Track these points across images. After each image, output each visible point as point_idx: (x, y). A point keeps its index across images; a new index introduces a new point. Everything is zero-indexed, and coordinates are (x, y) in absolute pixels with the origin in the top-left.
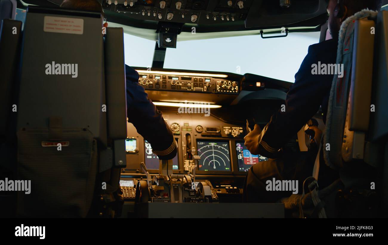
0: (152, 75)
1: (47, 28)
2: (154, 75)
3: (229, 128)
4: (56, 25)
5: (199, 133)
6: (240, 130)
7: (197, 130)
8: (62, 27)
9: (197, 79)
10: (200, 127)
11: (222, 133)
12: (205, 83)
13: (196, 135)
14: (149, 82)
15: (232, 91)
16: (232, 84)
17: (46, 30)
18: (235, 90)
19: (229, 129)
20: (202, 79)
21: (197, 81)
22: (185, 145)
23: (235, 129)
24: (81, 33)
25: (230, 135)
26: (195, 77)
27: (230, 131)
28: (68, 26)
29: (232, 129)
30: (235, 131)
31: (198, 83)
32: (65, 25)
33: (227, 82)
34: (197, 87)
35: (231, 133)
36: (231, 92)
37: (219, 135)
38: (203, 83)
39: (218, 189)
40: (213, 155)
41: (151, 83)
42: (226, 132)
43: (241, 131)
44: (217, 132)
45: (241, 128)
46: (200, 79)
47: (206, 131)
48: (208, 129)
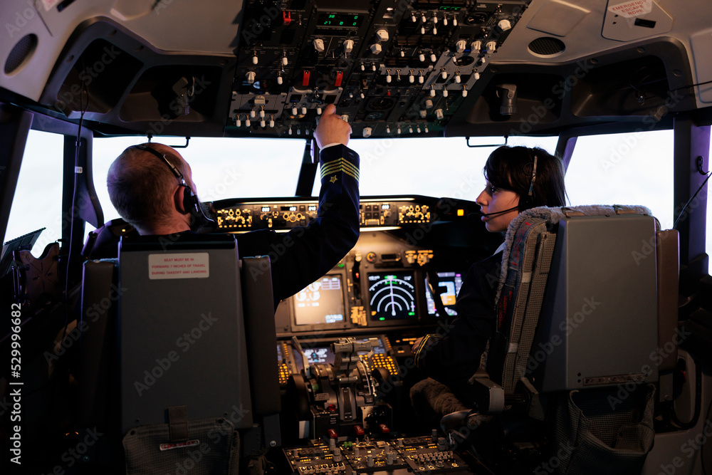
0: (304, 206)
1: (153, 273)
2: (306, 205)
3: (414, 252)
4: (167, 266)
5: (371, 263)
6: (429, 254)
7: (369, 259)
8: (177, 269)
9: (370, 206)
10: (372, 255)
11: (403, 261)
12: (382, 212)
13: (367, 268)
14: (299, 216)
15: (422, 220)
16: (421, 209)
17: (152, 277)
18: (425, 219)
19: (414, 254)
20: (378, 206)
21: (370, 209)
22: (352, 285)
23: (422, 254)
24: (206, 275)
25: (415, 263)
26: (366, 204)
27: (415, 257)
28: (185, 266)
29: (417, 254)
30: (422, 257)
31: (372, 212)
32: (182, 266)
33: (414, 207)
34: (371, 218)
35: (416, 260)
36: (419, 222)
37: (400, 264)
38: (379, 212)
39: (398, 347)
40: (392, 294)
41: (303, 218)
42: (410, 260)
43: (431, 256)
44: (397, 260)
45: (431, 251)
46: (374, 206)
47: (380, 260)
48: (384, 256)
